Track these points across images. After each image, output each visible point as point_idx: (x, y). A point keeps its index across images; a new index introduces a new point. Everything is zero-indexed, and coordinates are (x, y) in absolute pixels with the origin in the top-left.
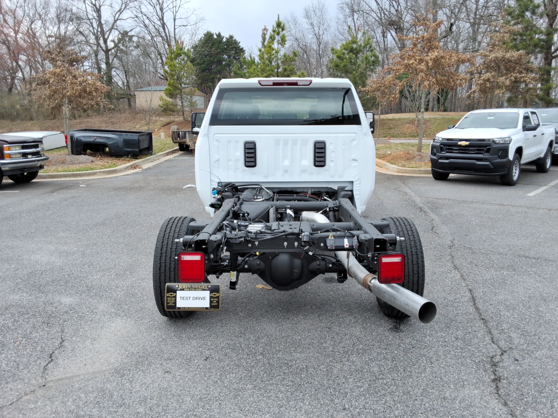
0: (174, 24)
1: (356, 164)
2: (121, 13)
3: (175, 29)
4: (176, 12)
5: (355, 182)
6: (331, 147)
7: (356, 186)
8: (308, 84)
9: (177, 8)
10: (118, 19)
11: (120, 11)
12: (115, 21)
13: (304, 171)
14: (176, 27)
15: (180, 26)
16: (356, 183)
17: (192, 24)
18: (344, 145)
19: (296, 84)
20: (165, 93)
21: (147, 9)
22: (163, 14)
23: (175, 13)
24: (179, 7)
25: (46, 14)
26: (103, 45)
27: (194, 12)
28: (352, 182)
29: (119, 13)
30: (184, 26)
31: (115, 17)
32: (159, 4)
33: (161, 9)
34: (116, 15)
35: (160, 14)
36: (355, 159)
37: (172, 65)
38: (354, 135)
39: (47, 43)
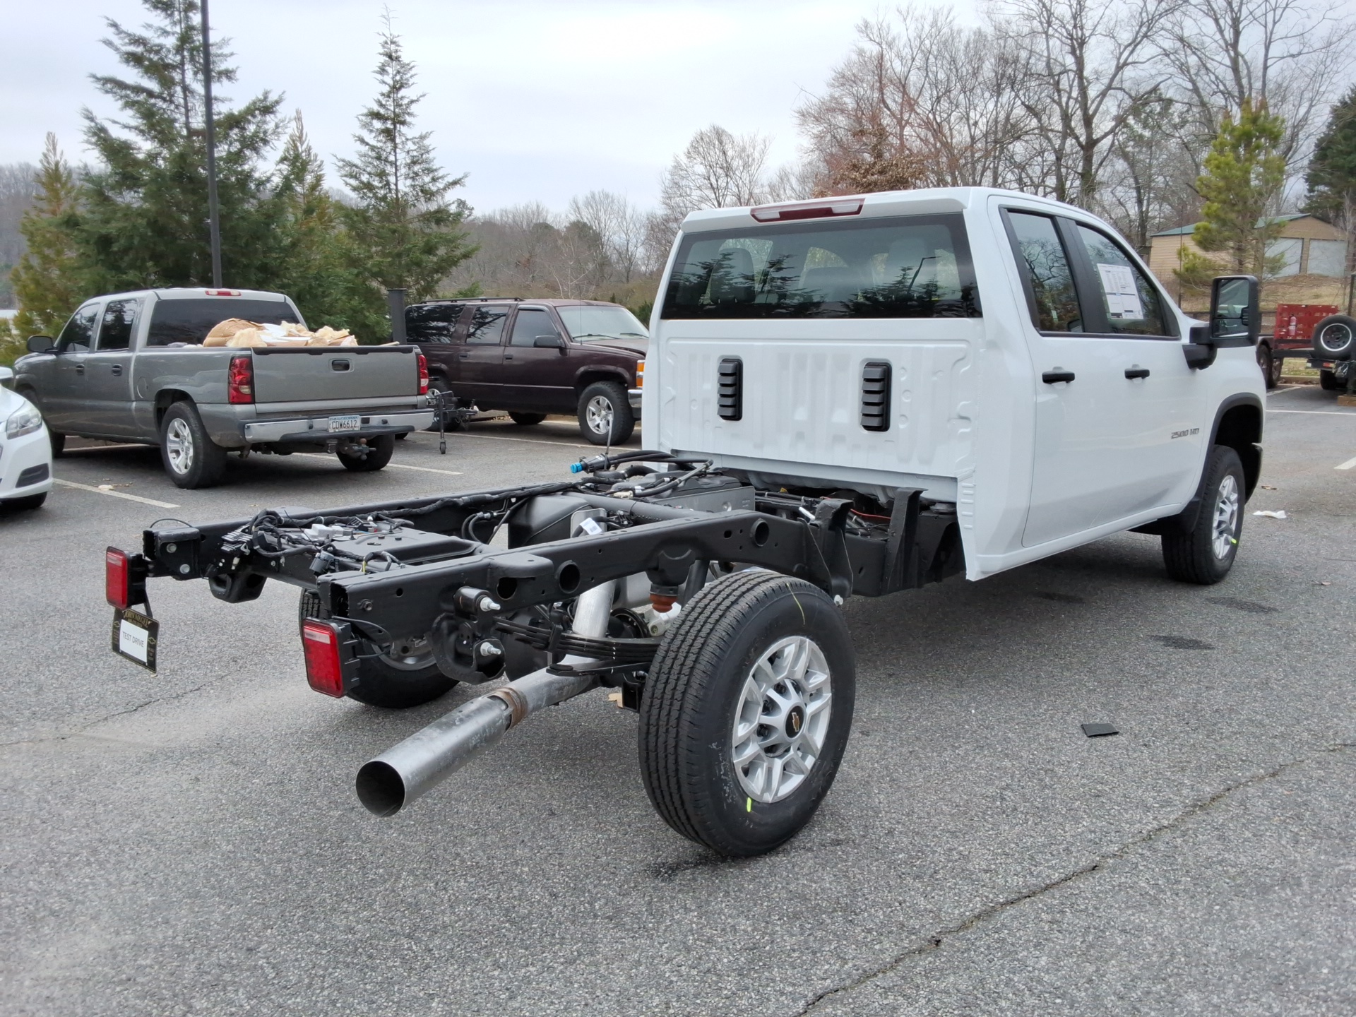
0: (1266, 55)
1: (967, 430)
2: (1136, 46)
3: (1266, 68)
4: (1275, 23)
5: (962, 480)
6: (903, 379)
7: (966, 491)
8: (856, 209)
9: (1279, 12)
10: (1125, 64)
11: (1134, 44)
12: (1119, 68)
13: (838, 439)
14: (1269, 62)
15: (1283, 58)
16: (964, 484)
17: (1316, 46)
18: (935, 373)
19: (828, 212)
20: (1194, 239)
21: (1197, 26)
22: (1237, 33)
23: (1270, 26)
24: (1285, 9)
25: (975, 74)
26: (1080, 131)
27: (1330, 15)
28: (954, 480)
29: (1130, 48)
30: (1293, 56)
31: (1119, 59)
32: (1232, 10)
33: (1236, 22)
34: (1121, 54)
35: (1229, 34)
36: (963, 414)
37: (1222, 166)
38: (963, 345)
39: (969, 139)
